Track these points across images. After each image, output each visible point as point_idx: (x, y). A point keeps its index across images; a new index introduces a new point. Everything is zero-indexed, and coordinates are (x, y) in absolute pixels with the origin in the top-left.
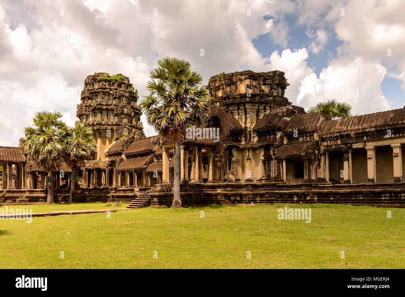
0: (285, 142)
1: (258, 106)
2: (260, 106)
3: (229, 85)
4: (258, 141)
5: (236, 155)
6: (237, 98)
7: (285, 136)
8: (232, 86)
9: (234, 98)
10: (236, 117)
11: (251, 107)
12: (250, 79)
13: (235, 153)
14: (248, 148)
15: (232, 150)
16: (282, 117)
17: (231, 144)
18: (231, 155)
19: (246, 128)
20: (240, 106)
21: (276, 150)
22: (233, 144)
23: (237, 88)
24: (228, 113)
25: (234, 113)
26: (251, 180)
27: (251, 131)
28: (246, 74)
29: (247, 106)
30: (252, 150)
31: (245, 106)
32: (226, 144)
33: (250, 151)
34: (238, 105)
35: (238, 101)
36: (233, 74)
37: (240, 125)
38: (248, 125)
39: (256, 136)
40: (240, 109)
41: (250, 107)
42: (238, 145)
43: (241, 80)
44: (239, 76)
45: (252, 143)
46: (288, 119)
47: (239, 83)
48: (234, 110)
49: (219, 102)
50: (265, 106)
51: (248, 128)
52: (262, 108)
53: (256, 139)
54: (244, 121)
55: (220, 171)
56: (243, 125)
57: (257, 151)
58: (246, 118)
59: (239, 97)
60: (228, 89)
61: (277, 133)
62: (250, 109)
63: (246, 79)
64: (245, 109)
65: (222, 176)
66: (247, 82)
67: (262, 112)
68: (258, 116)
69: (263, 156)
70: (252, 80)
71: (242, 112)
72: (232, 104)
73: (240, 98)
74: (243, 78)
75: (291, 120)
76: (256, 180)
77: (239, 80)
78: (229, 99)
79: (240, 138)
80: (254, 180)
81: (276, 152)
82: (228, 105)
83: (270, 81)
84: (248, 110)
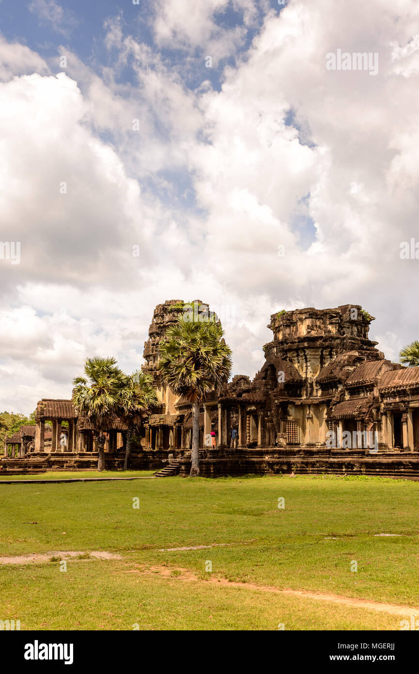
0: (347, 397)
1: (322, 352)
2: (324, 351)
3: (288, 326)
4: (322, 395)
5: (293, 414)
6: (296, 342)
7: (347, 389)
8: (292, 327)
9: (293, 343)
10: (296, 366)
11: (312, 353)
12: (312, 318)
13: (292, 411)
14: (308, 405)
15: (287, 407)
16: (344, 366)
17: (285, 400)
18: (286, 413)
19: (307, 378)
20: (299, 352)
21: (334, 407)
22: (287, 400)
23: (297, 329)
24: (287, 361)
25: (294, 360)
26: (313, 445)
27: (313, 382)
28: (306, 313)
29: (307, 352)
30: (313, 407)
31: (305, 352)
32: (278, 400)
33: (311, 408)
34: (297, 350)
35: (295, 346)
36: (293, 312)
37: (300, 376)
38: (309, 375)
39: (320, 389)
40: (299, 355)
41: (310, 353)
42: (294, 401)
43: (301, 320)
44: (299, 315)
45: (315, 398)
46: (351, 369)
47: (299, 323)
48: (293, 357)
49: (277, 347)
50: (331, 351)
51: (309, 379)
52: (327, 353)
53: (320, 392)
54: (304, 371)
55: (269, 433)
56: (304, 376)
57: (320, 407)
58: (307, 366)
59: (297, 341)
60: (288, 331)
61: (338, 385)
62: (310, 355)
63: (306, 318)
64: (305, 355)
65: (272, 440)
66: (308, 322)
67: (328, 358)
68: (322, 363)
69: (326, 414)
70: (314, 320)
71: (303, 359)
72: (290, 350)
73: (299, 342)
74: (304, 317)
75: (354, 370)
76: (320, 444)
77: (300, 320)
78: (287, 344)
79: (300, 391)
80: (317, 444)
81: (333, 410)
82: (285, 351)
83: (338, 320)
84: (308, 357)
